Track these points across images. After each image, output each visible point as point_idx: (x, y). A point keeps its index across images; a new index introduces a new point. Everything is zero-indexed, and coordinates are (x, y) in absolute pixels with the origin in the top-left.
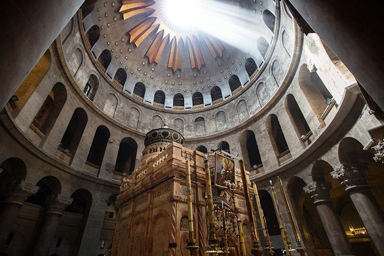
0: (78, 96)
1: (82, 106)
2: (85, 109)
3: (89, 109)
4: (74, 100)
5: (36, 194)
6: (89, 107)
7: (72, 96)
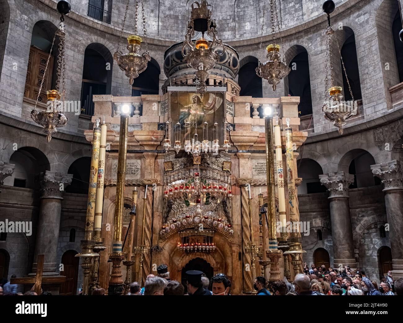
0: (81, 26)
1: (95, 39)
2: (102, 41)
3: (109, 39)
4: (77, 37)
5: (72, 183)
6: (107, 35)
7: (71, 30)
